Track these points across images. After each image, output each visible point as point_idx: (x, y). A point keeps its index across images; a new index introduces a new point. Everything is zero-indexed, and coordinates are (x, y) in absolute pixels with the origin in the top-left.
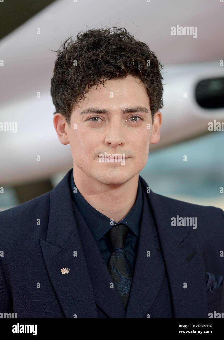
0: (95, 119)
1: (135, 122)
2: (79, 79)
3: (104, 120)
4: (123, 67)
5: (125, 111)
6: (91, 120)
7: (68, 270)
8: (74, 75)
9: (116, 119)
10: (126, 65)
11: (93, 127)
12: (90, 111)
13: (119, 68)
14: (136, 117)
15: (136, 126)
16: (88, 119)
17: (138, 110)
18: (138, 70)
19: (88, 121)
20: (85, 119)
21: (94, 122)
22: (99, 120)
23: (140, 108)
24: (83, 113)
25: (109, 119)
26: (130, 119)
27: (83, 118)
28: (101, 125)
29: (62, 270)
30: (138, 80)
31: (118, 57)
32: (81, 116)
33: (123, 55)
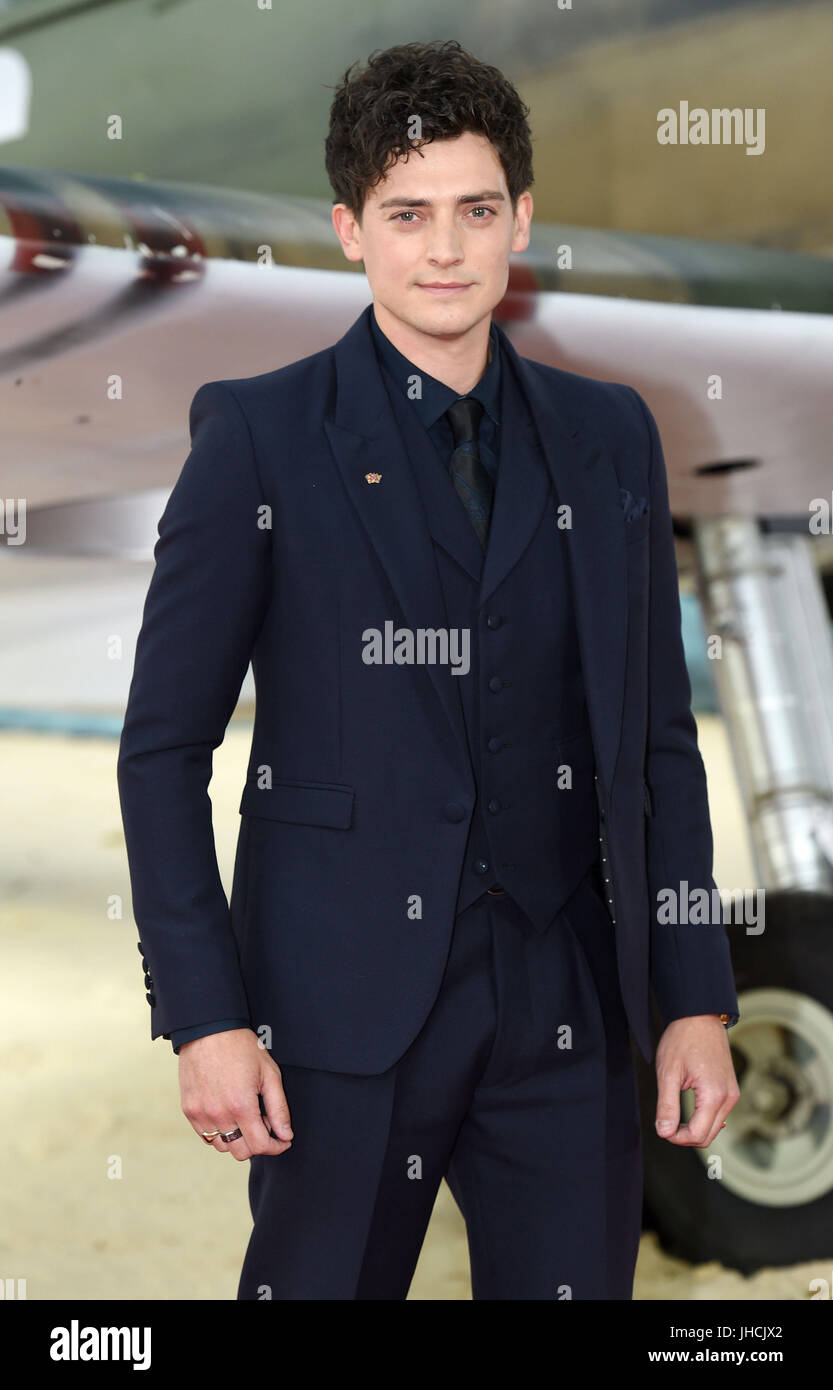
0: (405, 216)
1: (479, 220)
2: (374, 142)
3: (423, 218)
4: (452, 118)
5: (461, 200)
6: (400, 218)
7: (379, 477)
8: (365, 135)
9: (444, 214)
10: (458, 114)
11: (402, 231)
12: (396, 202)
13: (445, 120)
14: (482, 209)
15: (483, 227)
16: (393, 218)
17: (485, 196)
18: (481, 123)
19: (393, 221)
20: (388, 216)
21: (406, 224)
22: (415, 218)
23: (487, 193)
24: (384, 205)
25: (432, 215)
26: (471, 214)
27: (384, 214)
28: (418, 227)
29: (368, 477)
30: (483, 140)
31: (444, 100)
32: (381, 211)
33: (452, 94)
